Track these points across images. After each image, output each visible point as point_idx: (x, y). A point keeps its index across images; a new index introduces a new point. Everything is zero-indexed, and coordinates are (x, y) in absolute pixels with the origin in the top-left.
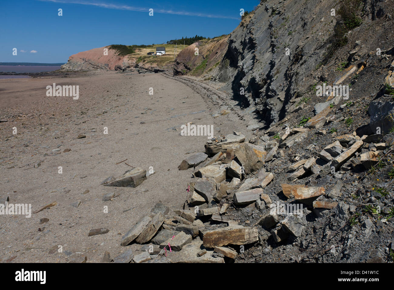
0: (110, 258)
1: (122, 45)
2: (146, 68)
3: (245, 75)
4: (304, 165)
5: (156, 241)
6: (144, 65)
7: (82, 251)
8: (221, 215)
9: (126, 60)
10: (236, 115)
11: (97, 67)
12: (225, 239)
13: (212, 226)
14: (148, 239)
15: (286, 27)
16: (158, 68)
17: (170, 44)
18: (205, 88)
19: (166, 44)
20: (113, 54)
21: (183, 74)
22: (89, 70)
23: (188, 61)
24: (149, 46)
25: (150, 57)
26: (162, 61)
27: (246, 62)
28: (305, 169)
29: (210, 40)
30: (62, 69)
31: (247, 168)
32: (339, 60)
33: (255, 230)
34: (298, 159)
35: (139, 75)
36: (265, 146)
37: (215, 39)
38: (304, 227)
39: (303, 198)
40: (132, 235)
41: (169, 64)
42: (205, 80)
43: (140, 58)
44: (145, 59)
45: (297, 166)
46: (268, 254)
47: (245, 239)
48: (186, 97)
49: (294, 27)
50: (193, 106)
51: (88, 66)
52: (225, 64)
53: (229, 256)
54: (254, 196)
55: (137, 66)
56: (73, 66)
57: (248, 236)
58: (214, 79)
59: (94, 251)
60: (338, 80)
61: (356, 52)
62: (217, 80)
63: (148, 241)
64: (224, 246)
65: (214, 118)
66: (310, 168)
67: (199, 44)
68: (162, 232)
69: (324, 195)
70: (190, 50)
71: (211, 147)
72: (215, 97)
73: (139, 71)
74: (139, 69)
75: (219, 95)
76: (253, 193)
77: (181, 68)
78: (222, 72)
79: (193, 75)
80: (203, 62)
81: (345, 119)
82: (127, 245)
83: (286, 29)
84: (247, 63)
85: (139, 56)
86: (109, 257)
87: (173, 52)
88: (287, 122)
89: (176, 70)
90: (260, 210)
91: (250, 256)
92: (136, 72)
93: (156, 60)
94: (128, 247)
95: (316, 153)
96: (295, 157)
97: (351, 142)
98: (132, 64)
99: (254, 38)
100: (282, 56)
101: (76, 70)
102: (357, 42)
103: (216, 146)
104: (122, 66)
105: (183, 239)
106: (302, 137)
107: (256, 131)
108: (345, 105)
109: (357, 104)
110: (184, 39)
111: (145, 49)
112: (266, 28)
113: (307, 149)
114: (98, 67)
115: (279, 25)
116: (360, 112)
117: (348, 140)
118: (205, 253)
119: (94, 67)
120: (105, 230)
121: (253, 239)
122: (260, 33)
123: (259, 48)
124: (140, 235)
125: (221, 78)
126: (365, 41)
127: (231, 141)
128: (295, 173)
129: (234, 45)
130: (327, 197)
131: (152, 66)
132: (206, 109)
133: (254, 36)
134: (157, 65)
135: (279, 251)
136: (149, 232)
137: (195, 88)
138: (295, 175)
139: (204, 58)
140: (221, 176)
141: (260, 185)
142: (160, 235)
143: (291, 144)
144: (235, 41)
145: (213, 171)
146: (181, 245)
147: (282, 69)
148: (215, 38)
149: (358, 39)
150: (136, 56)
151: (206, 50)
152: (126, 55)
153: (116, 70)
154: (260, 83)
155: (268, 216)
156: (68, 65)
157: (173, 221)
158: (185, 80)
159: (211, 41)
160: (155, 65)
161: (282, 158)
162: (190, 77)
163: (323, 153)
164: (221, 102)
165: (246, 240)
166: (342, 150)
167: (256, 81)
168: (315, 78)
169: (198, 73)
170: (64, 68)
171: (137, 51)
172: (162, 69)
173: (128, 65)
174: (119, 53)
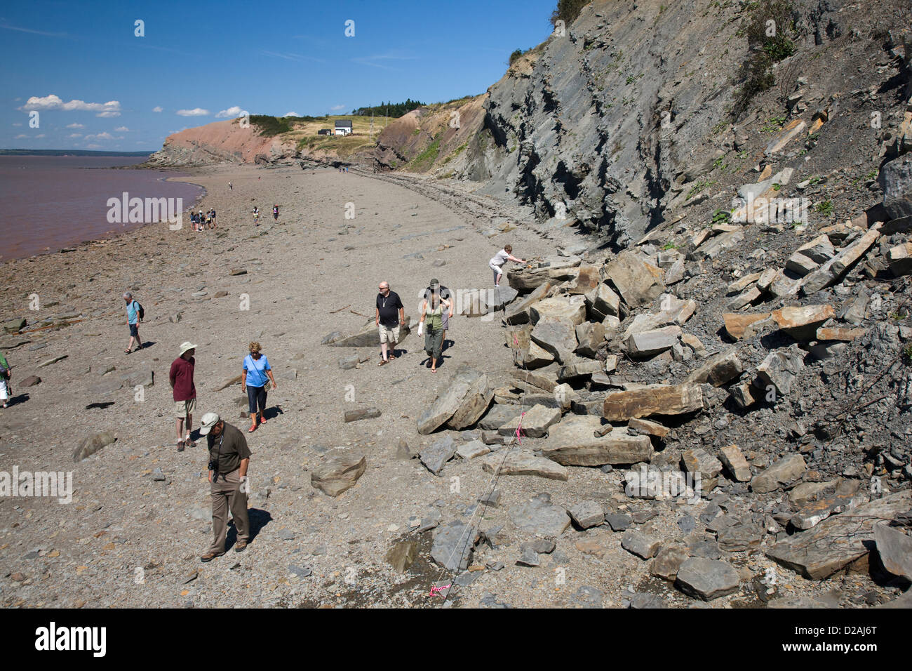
0: (411, 453)
1: (267, 117)
2: (317, 159)
3: (539, 161)
4: (758, 282)
5: (489, 423)
6: (311, 153)
7: (345, 445)
8: (608, 373)
9: (276, 145)
10: (530, 231)
11: (218, 158)
12: (644, 406)
13: (593, 393)
14: (473, 420)
15: (620, 69)
16: (339, 160)
17: (358, 114)
18: (446, 192)
19: (352, 114)
20: (251, 134)
21: (393, 169)
22: (204, 164)
23: (401, 144)
24: (320, 119)
25: (322, 139)
26: (347, 146)
27: (540, 137)
28: (759, 288)
29: (443, 106)
30: (151, 161)
31: (632, 297)
32: (765, 113)
33: (697, 389)
34: (739, 274)
35: (303, 171)
36: (658, 261)
37: (452, 104)
38: (793, 377)
39: (794, 325)
40: (441, 413)
41: (360, 153)
42: (440, 178)
43: (304, 140)
44: (314, 143)
45: (744, 284)
46: (725, 428)
47: (682, 404)
48: (415, 206)
49: (637, 69)
50: (435, 220)
51: (203, 156)
52: (480, 148)
53: (656, 433)
54: (666, 339)
55: (298, 156)
56: (174, 157)
57: (687, 398)
58: (457, 176)
59: (369, 444)
60: (774, 145)
61: (800, 98)
62: (464, 178)
63: (473, 425)
64: (643, 418)
65: (489, 237)
66: (769, 286)
67: (421, 112)
68: (494, 409)
69: (836, 319)
70: (405, 123)
71: (521, 276)
72: (472, 206)
73: (302, 164)
74: (304, 161)
75: (480, 201)
76: (664, 334)
77: (388, 157)
78: (475, 162)
79: (413, 170)
80: (430, 147)
81: (815, 204)
82: (431, 433)
83: (621, 74)
84: (542, 138)
85: (302, 137)
86: (409, 450)
87: (366, 129)
88: (681, 222)
89: (378, 161)
90: (684, 362)
91: (689, 435)
92: (297, 167)
93: (336, 143)
94: (434, 436)
95: (775, 262)
96: (732, 271)
97: (851, 236)
98: (289, 152)
99: (552, 92)
100: (621, 119)
101: (180, 162)
102: (801, 79)
103: (530, 275)
104: (269, 155)
105: (546, 416)
106: (733, 240)
107: (583, 254)
108: (807, 182)
109: (833, 179)
110: (386, 107)
111: (311, 124)
112: (576, 73)
113: (751, 258)
114: (222, 158)
115: (604, 68)
116: (842, 191)
117: (845, 233)
118: (610, 430)
119: (213, 158)
120: (375, 411)
121: (695, 403)
122: (564, 83)
123: (565, 110)
124: (456, 415)
125: (473, 174)
126: (816, 77)
127: (558, 266)
128: (741, 296)
129: (496, 112)
130: (842, 320)
131: (329, 155)
132: (466, 225)
133: (552, 89)
134: (338, 153)
135: (748, 422)
136: (473, 407)
137: (425, 192)
138: (743, 300)
139: (432, 139)
140: (575, 315)
141: (675, 319)
142: (493, 414)
143: (713, 252)
144: (499, 105)
145: (559, 308)
146: (545, 426)
147: (627, 142)
148: (451, 102)
149: (801, 74)
150: (296, 137)
151: (436, 124)
152: (275, 134)
153: (257, 163)
154: (575, 171)
155: (721, 364)
156: (164, 154)
157: (511, 391)
158: (399, 179)
159: (444, 108)
160: (333, 154)
161: (703, 275)
162: (406, 174)
163: (796, 258)
164: (490, 214)
165: (684, 406)
166: (835, 251)
167: (567, 168)
168: (718, 147)
169: (423, 167)
170: (156, 160)
171: (296, 127)
172: (347, 162)
173: (280, 154)
174: (262, 132)
